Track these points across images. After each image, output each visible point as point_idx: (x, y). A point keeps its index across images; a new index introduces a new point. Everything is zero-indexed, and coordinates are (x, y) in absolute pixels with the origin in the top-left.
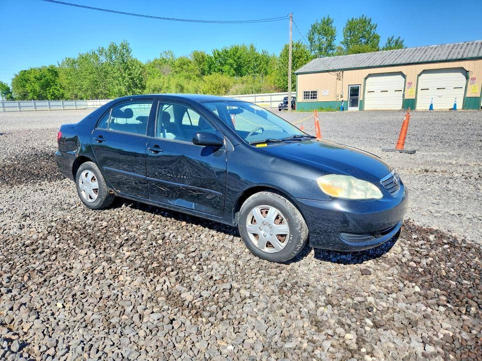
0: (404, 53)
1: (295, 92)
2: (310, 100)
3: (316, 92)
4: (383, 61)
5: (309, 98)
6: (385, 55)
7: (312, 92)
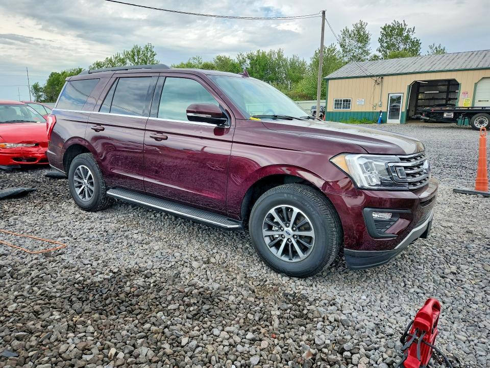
0: (457, 57)
1: (325, 101)
2: (342, 110)
3: (350, 101)
4: (432, 67)
5: (340, 107)
6: (433, 60)
7: (344, 101)
